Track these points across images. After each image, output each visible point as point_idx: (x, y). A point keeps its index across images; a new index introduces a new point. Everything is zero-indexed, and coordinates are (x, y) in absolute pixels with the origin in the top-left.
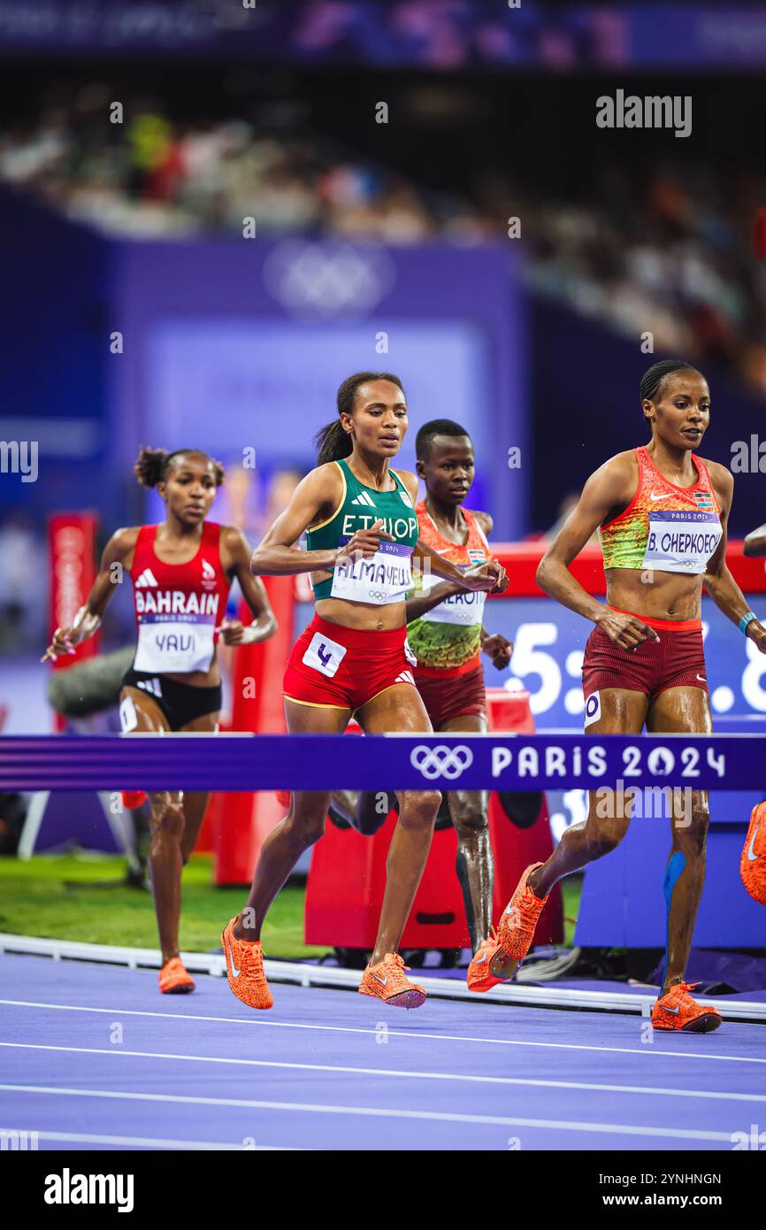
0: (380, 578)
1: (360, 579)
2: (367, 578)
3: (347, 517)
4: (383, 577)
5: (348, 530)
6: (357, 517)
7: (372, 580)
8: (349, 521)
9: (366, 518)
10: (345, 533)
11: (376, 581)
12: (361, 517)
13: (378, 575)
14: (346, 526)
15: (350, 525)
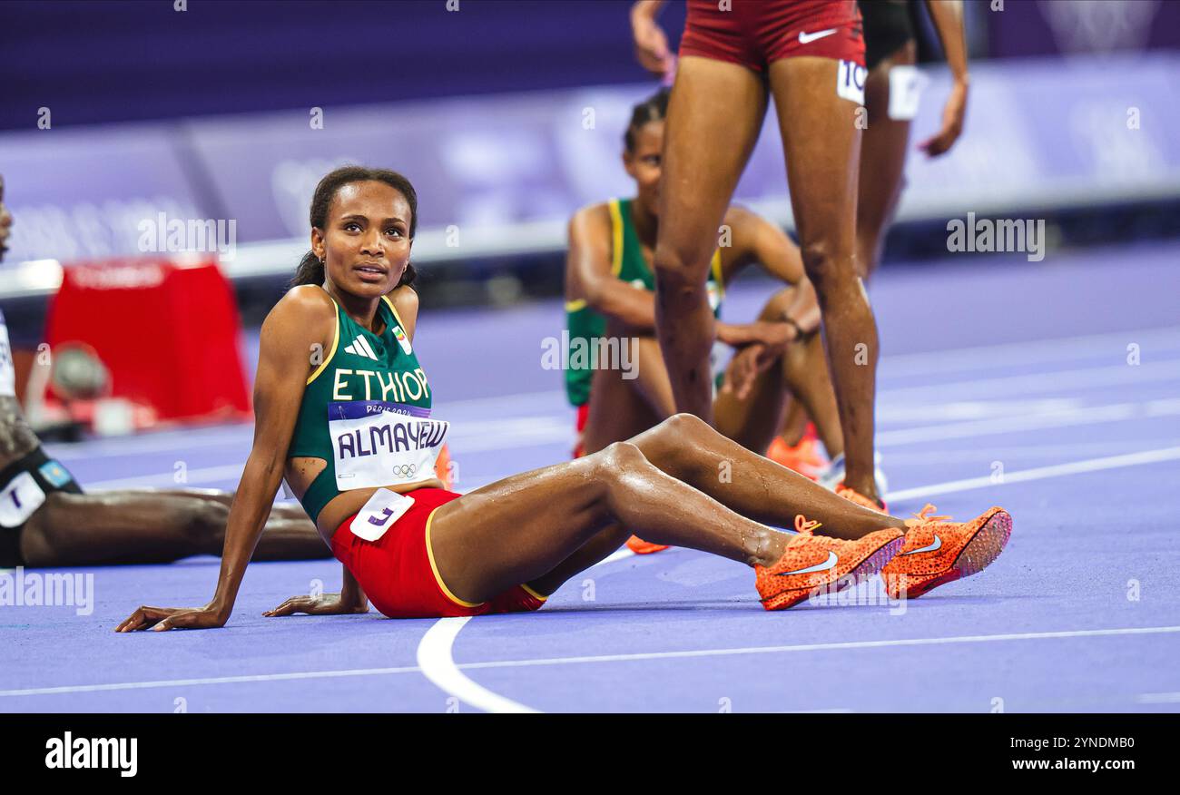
0: (401, 445)
1: (375, 452)
2: (383, 450)
3: (339, 372)
4: (405, 442)
5: (341, 392)
6: (354, 372)
7: (391, 451)
8: (343, 378)
9: (367, 374)
10: (336, 397)
11: (398, 450)
12: (359, 372)
13: (398, 440)
14: (338, 385)
15: (345, 385)
